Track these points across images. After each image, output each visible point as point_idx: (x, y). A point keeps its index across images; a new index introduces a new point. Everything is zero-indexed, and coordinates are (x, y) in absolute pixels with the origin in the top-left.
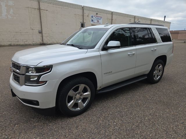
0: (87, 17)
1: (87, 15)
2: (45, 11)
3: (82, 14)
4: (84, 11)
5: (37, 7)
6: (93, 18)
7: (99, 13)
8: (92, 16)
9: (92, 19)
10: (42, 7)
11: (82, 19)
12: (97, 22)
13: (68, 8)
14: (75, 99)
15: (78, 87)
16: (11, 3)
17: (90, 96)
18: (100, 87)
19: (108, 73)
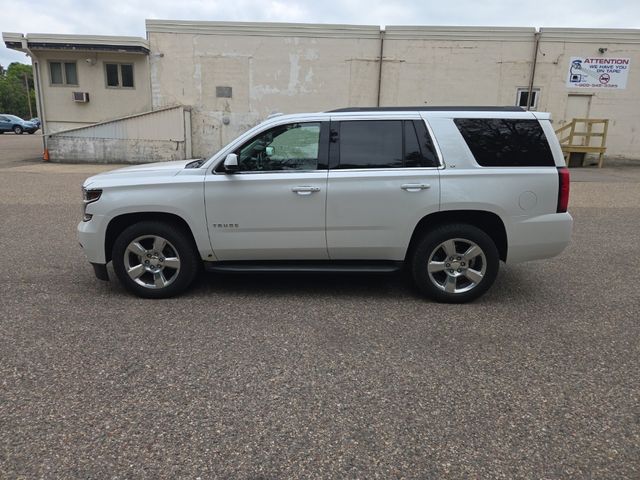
0: (554, 66)
1: (554, 59)
2: (397, 65)
3: (530, 59)
4: (541, 45)
5: (374, 55)
6: (580, 69)
7: (611, 48)
8: (578, 64)
9: (576, 72)
10: (387, 55)
11: (528, 78)
12: (598, 82)
13: (476, 44)
14: (147, 263)
15: (153, 240)
16: (311, 54)
17: (178, 267)
18: (210, 256)
19: (226, 226)
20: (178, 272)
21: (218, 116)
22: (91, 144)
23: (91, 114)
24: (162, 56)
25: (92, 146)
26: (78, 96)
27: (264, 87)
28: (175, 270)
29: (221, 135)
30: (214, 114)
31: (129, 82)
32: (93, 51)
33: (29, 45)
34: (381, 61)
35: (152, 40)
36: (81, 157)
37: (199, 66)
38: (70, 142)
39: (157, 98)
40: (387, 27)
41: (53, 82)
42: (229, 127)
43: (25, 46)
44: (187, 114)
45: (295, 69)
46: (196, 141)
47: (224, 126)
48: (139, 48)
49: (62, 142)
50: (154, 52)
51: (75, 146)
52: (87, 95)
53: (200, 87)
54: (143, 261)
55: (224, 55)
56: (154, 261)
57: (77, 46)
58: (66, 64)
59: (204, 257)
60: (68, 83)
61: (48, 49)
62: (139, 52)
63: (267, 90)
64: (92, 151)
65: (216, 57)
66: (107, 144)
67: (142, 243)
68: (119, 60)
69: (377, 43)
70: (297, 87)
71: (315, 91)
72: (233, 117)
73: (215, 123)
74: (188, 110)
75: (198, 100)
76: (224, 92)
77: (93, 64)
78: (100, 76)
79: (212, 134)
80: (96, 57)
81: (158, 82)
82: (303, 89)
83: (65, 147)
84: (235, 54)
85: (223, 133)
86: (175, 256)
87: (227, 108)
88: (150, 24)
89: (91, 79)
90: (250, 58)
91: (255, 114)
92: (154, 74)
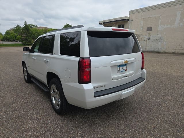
24: (132, 20)
27: (165, 25)
29: (146, 43)
30: (145, 36)
32: (115, 22)
33: (103, 23)
35: (130, 16)
37: (142, 22)
42: (149, 40)
43: (102, 23)
45: (178, 17)
47: (148, 40)
48: (125, 19)
50: (131, 20)
53: (142, 28)
55: (151, 16)
57: (112, 22)
58: (110, 26)
61: (106, 24)
65: (148, 18)
68: (121, 24)
70: (179, 24)
72: (151, 37)
73: (145, 39)
74: (137, 36)
75: (141, 32)
76: (150, 29)
77: (115, 26)
79: (144, 43)
80: (116, 24)
82: (181, 24)
84: (155, 16)
85: (147, 43)
87: (150, 34)
88: (131, 12)
90: (160, 16)
91: (160, 35)
92: (129, 26)
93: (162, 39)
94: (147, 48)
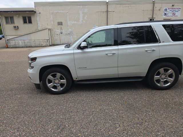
0: (159, 11)
1: (159, 9)
2: (112, 13)
4: (155, 5)
5: (105, 10)
6: (167, 11)
7: (176, 4)
8: (166, 10)
9: (165, 12)
10: (109, 10)
12: (172, 15)
13: (136, 5)
14: (54, 83)
15: (56, 74)
16: (86, 11)
17: (66, 83)
18: (76, 78)
19: (82, 68)
20: (65, 85)
21: (58, 31)
22: (20, 42)
23: (19, 32)
24: (40, 13)
25: (21, 42)
26: (15, 27)
27: (72, 22)
28: (64, 84)
29: (60, 37)
30: (57, 31)
31: (30, 22)
32: (18, 13)
34: (107, 12)
35: (36, 8)
36: (17, 46)
37: (52, 16)
38: (14, 41)
39: (39, 26)
40: (109, 1)
41: (7, 23)
42: (62, 34)
44: (49, 31)
45: (81, 15)
46: (52, 39)
48: (33, 11)
49: (11, 41)
50: (37, 12)
51: (15, 42)
52: (18, 26)
53: (52, 22)
54: (53, 82)
55: (59, 12)
56: (57, 81)
57: (13, 11)
58: (10, 17)
59: (74, 79)
60: (11, 23)
61: (4, 13)
62: (33, 12)
63: (73, 22)
64: (21, 44)
65: (57, 13)
66: (25, 42)
67: (52, 75)
68: (26, 15)
69: (106, 6)
70: (82, 21)
71: (88, 22)
72: (63, 31)
73: (58, 33)
74: (50, 30)
75: (52, 26)
76: (60, 24)
77: (19, 17)
78: (21, 20)
79: (57, 37)
80: (19, 15)
81: (39, 21)
82: (84, 22)
83: (12, 43)
84: (62, 12)
85: (61, 36)
86: (64, 79)
87: (61, 29)
88: (35, 3)
89: (18, 21)
90: (67, 13)
91: (70, 30)
92: (38, 19)
93: (72, 33)
94: (61, 41)
